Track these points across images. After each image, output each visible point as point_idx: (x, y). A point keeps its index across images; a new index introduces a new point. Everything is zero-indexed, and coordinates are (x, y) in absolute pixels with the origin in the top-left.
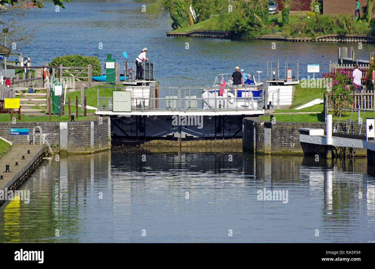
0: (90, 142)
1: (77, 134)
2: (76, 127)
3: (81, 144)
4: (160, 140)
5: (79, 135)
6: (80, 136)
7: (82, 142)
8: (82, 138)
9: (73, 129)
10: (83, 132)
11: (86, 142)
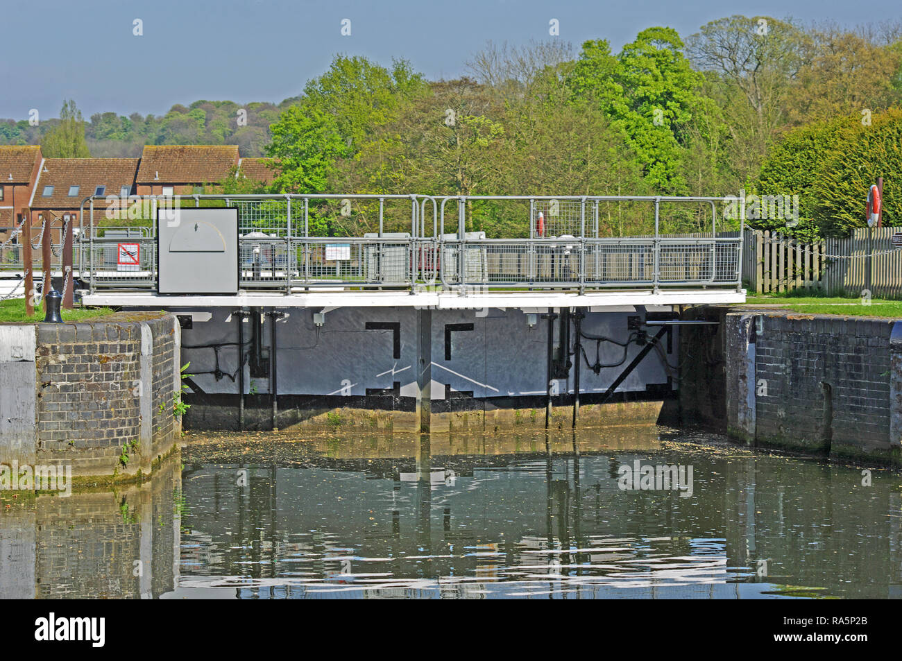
0: (137, 422)
1: (84, 383)
2: (79, 349)
3: (100, 434)
4: (338, 409)
5: (90, 388)
6: (99, 396)
7: (105, 425)
8: (104, 406)
9: (62, 358)
10: (109, 377)
11: (123, 424)
